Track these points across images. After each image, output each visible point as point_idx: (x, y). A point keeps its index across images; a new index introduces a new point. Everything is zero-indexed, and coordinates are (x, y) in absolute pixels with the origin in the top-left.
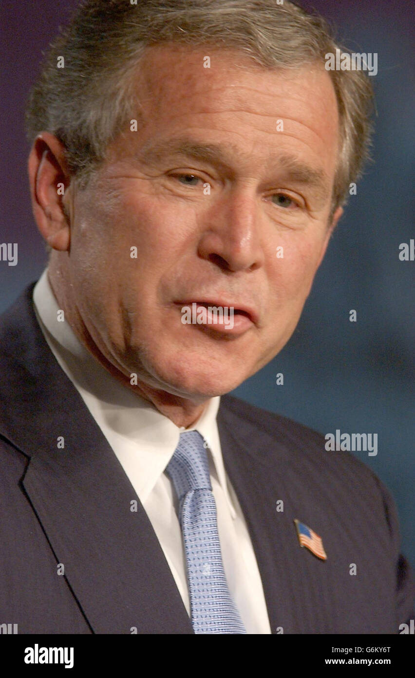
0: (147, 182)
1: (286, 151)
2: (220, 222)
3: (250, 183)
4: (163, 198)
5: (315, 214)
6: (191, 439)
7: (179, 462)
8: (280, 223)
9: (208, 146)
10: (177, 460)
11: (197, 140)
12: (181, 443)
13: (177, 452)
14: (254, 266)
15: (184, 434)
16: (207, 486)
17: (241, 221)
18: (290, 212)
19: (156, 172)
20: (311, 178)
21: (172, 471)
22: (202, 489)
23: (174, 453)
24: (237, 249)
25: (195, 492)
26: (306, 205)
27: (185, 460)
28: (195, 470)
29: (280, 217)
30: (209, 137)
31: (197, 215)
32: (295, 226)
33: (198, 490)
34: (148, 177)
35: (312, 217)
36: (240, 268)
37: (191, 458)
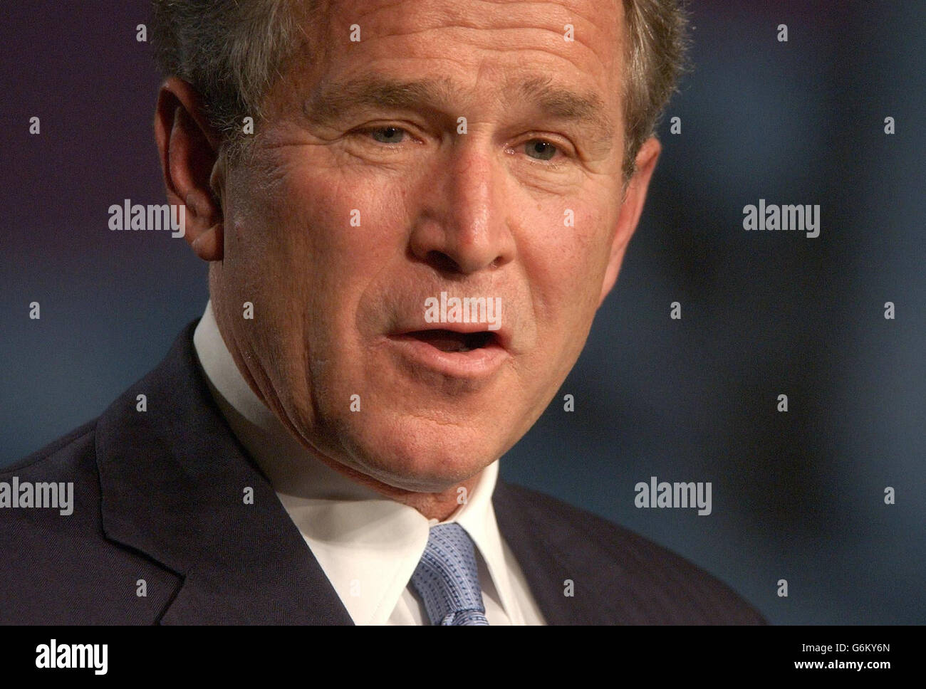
0: (324, 148)
1: (532, 72)
2: (437, 200)
3: (480, 131)
4: (350, 171)
5: (593, 164)
6: (449, 535)
7: (430, 572)
8: (536, 187)
9: (406, 87)
10: (426, 569)
11: (387, 79)
12: (432, 542)
13: (426, 556)
14: (500, 261)
15: (438, 529)
16: (475, 605)
17: (469, 194)
18: (552, 166)
19: (333, 133)
20: (578, 109)
21: (420, 586)
22: (467, 610)
23: (422, 558)
24: (467, 240)
25: (456, 616)
26: (577, 152)
27: (439, 567)
28: (456, 582)
29: (536, 178)
30: (404, 71)
31: (404, 193)
32: (562, 189)
33: (461, 612)
34: (324, 142)
35: (589, 170)
36: (476, 267)
37: (448, 563)
